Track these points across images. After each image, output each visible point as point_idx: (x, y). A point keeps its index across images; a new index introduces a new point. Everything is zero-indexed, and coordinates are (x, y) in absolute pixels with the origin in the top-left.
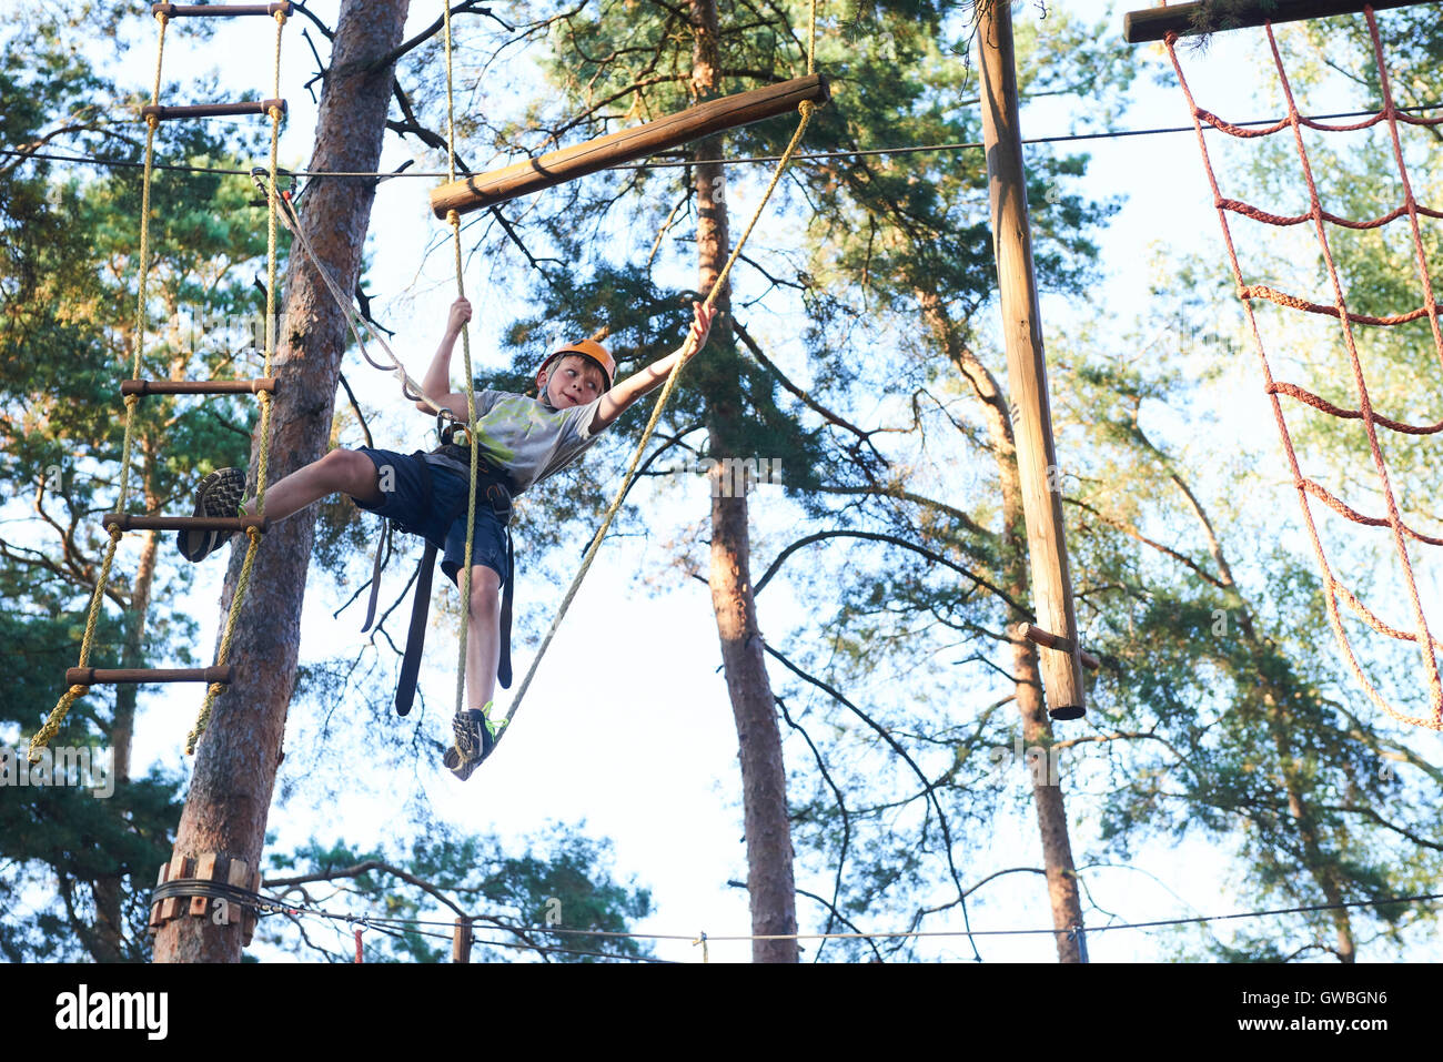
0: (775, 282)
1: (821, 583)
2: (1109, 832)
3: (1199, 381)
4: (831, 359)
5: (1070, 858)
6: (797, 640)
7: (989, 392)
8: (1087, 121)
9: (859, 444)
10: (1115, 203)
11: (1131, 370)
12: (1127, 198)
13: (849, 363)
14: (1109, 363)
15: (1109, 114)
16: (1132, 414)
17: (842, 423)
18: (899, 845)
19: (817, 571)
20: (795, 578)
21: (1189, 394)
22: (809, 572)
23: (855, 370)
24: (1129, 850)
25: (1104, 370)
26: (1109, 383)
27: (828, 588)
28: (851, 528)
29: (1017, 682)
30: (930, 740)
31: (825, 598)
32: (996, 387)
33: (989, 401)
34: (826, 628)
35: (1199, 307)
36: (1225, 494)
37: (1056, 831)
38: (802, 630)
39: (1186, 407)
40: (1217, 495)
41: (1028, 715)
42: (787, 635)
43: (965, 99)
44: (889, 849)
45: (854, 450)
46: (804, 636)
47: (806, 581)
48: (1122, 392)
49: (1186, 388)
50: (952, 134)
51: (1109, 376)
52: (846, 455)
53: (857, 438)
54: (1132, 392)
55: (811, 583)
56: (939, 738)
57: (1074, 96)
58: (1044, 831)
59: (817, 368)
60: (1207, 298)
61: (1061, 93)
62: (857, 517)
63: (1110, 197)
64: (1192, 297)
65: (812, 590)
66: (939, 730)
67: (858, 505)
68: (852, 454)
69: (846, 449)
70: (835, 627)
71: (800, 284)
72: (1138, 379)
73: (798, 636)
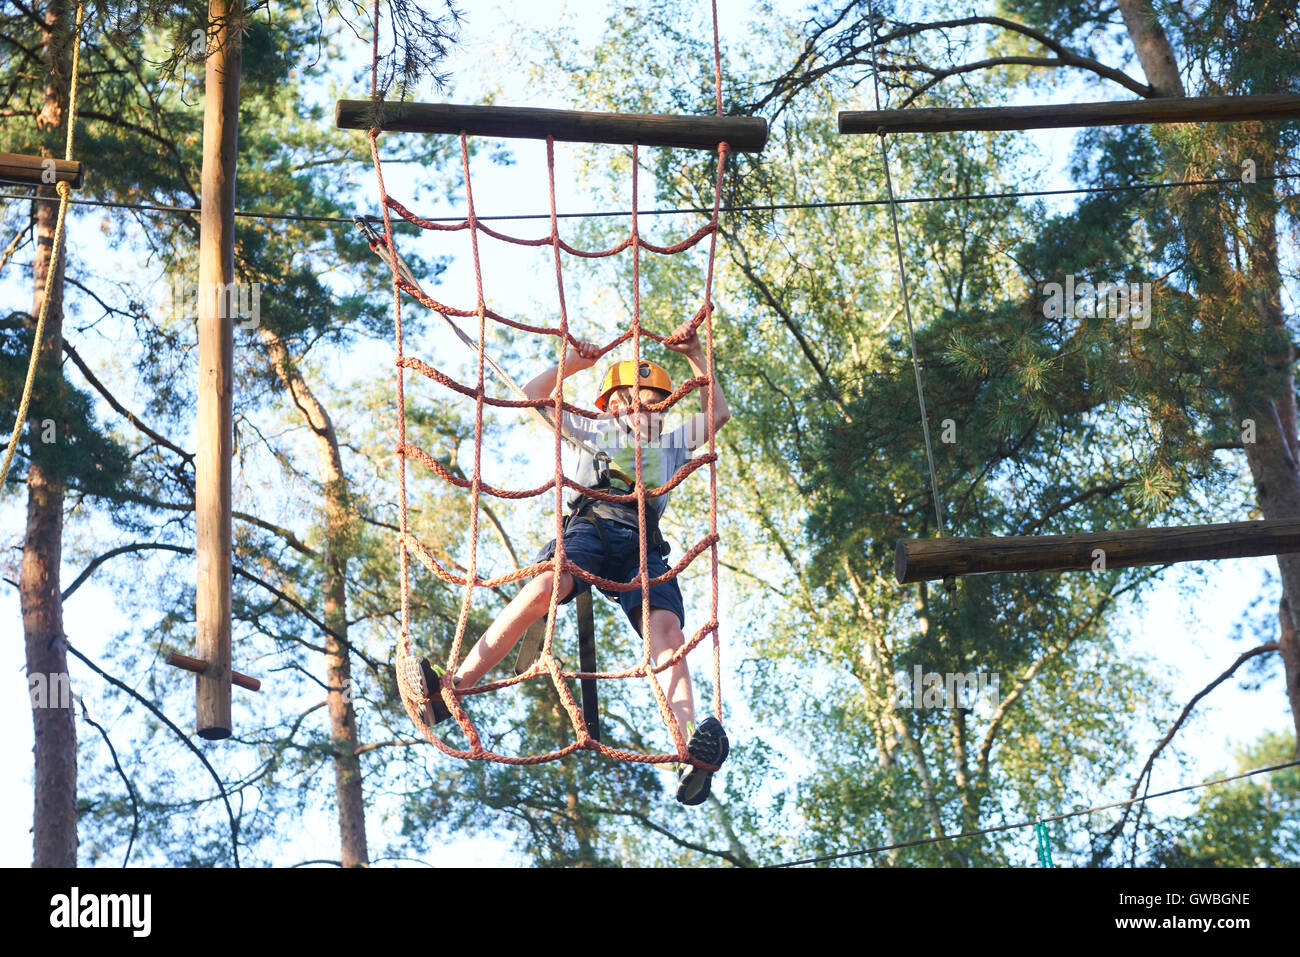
0: (109, 310)
1: (141, 591)
2: (408, 828)
3: (511, 426)
4: (162, 385)
5: (365, 851)
6: (121, 644)
7: (320, 424)
8: (430, 188)
9: (183, 465)
10: (442, 263)
11: (453, 413)
12: (452, 259)
13: (179, 389)
14: (434, 405)
15: (449, 184)
16: (453, 452)
17: (167, 444)
18: (213, 837)
19: (139, 580)
20: (117, 586)
21: (503, 438)
22: (131, 581)
23: (184, 396)
24: (424, 846)
25: (429, 412)
26: (431, 424)
27: (148, 596)
28: (173, 542)
29: (329, 689)
30: (239, 740)
31: (145, 606)
32: (327, 420)
33: (320, 432)
34: (149, 635)
35: (516, 361)
36: (535, 527)
37: (354, 826)
38: (126, 634)
39: (500, 450)
40: (527, 529)
41: (336, 720)
42: (111, 639)
43: (317, 159)
44: (202, 841)
45: (178, 470)
46: (128, 640)
47: (127, 589)
48: (441, 432)
49: (499, 432)
50: (297, 188)
51: (432, 417)
52: (171, 474)
53: (181, 459)
54: (452, 433)
55: (131, 591)
56: (246, 739)
57: (418, 165)
58: (343, 826)
59: (149, 394)
60: (522, 353)
61: (407, 161)
62: (179, 532)
63: (437, 257)
64: (510, 352)
65: (133, 597)
66: (247, 731)
67: (180, 521)
68: (177, 474)
69: (171, 469)
70: (159, 634)
71: (131, 313)
72: (458, 421)
73: (122, 639)
